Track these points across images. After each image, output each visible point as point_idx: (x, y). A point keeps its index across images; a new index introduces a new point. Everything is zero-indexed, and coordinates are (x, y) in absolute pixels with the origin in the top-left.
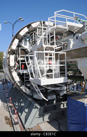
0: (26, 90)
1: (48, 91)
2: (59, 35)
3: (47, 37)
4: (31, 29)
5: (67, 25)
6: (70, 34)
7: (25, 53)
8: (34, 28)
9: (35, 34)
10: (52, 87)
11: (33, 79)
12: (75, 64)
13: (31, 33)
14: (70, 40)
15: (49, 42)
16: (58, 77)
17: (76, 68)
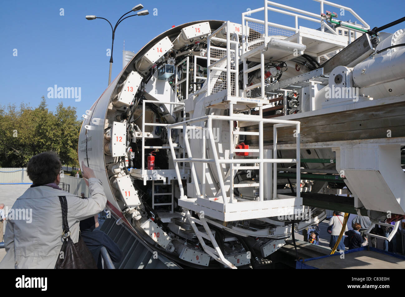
0: (158, 235)
1: (226, 240)
2: (274, 65)
3: (237, 71)
4: (181, 44)
5: (301, 39)
6: (304, 63)
7: (155, 118)
8: (191, 40)
9: (192, 60)
10: (242, 227)
11: (193, 200)
12: (321, 157)
13: (177, 56)
14: (313, 83)
15: (241, 87)
16: (272, 198)
17: (324, 169)
